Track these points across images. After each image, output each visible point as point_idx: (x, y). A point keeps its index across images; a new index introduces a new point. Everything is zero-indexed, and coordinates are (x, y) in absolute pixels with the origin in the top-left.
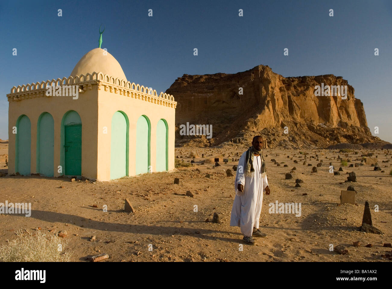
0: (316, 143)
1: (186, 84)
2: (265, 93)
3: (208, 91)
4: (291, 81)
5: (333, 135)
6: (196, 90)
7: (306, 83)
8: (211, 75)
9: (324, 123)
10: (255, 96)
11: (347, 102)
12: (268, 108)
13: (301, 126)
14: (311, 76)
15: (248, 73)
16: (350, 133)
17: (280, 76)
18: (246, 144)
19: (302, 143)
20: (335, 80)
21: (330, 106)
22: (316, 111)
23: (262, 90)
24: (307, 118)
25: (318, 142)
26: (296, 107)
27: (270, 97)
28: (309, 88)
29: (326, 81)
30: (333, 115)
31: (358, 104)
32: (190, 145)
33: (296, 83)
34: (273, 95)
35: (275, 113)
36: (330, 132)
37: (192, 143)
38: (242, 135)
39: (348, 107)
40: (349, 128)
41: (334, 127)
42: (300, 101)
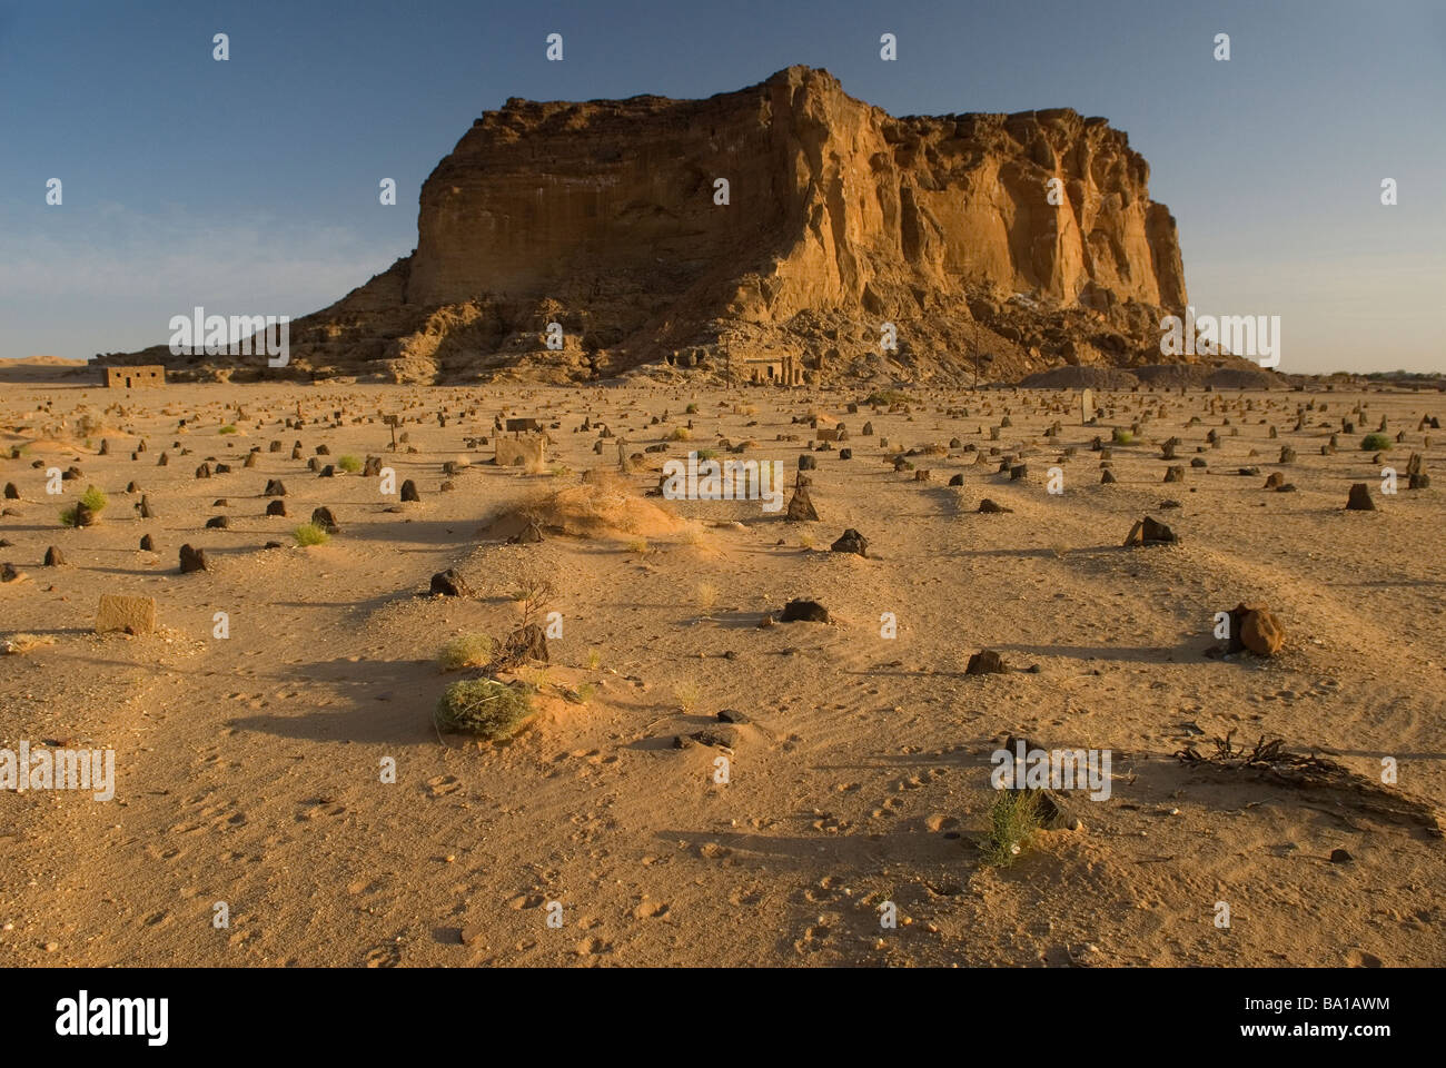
0: (982, 367)
1: (513, 137)
2: (807, 178)
3: (600, 166)
4: (918, 132)
5: (1055, 336)
6: (554, 161)
7: (972, 141)
8: (612, 104)
9: (1030, 292)
10: (773, 188)
11: (1117, 216)
12: (818, 234)
13: (940, 305)
14: (994, 115)
15: (750, 95)
16: (1121, 329)
17: (876, 111)
18: (723, 369)
19: (935, 365)
20: (1080, 130)
21: (1054, 230)
22: (1006, 247)
23: (795, 165)
24: (971, 274)
25: (990, 361)
26: (930, 232)
27: (825, 193)
28: (981, 158)
29: (1045, 133)
30: (1063, 261)
31: (1160, 223)
32: (518, 376)
33: (935, 138)
34: (837, 185)
35: (842, 254)
36: (1047, 327)
37: (527, 368)
38: (713, 337)
39: (1122, 233)
40: (1116, 311)
41: (1064, 305)
42: (946, 208)
